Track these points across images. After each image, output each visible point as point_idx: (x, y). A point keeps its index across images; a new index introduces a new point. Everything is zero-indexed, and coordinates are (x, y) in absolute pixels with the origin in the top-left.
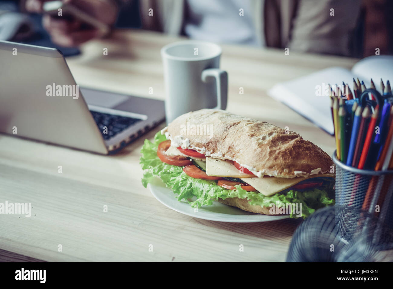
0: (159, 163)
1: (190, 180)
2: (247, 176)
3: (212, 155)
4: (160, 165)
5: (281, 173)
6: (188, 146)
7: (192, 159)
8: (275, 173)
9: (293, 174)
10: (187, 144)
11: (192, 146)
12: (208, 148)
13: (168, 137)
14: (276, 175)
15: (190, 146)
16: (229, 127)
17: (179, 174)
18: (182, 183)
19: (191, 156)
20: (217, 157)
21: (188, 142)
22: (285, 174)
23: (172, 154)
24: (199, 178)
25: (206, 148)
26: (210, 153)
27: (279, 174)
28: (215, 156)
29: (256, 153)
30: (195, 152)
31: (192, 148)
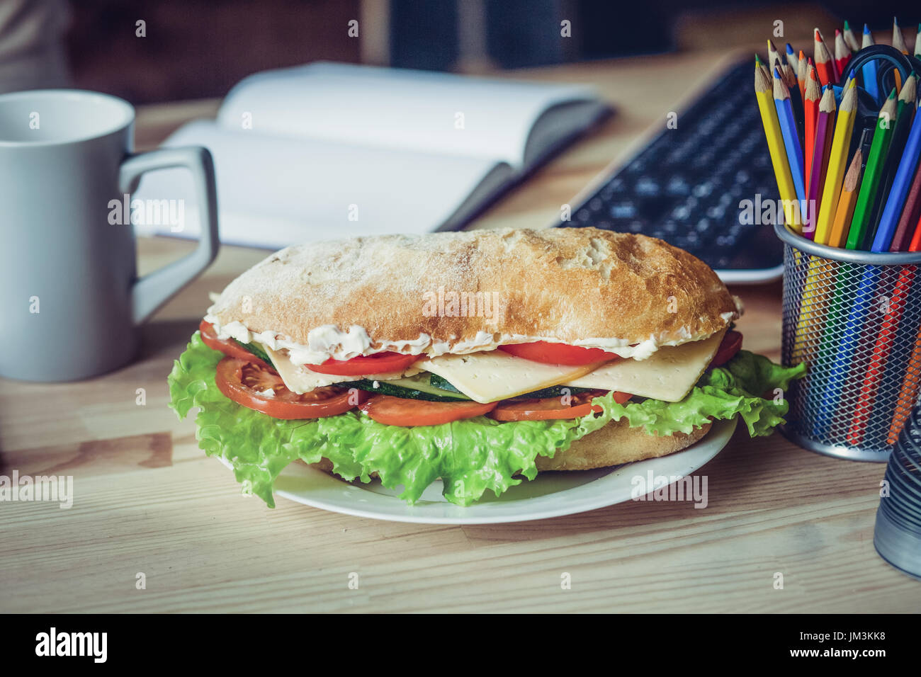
0: (269, 427)
1: (421, 437)
2: (583, 372)
3: (457, 349)
4: (273, 431)
5: (697, 329)
6: (367, 345)
7: (380, 383)
8: (685, 334)
9: (722, 323)
10: (363, 342)
11: (378, 341)
12: (437, 332)
13: (276, 344)
14: (690, 336)
15: (371, 345)
16: (465, 259)
17: (357, 436)
18: (407, 452)
19: (370, 373)
20: (475, 347)
21: (364, 334)
22: (707, 330)
23: (310, 388)
24: (451, 421)
25: (430, 334)
26: (446, 345)
27: (696, 333)
28: (468, 348)
29: (610, 298)
30: (394, 358)
31: (383, 348)
